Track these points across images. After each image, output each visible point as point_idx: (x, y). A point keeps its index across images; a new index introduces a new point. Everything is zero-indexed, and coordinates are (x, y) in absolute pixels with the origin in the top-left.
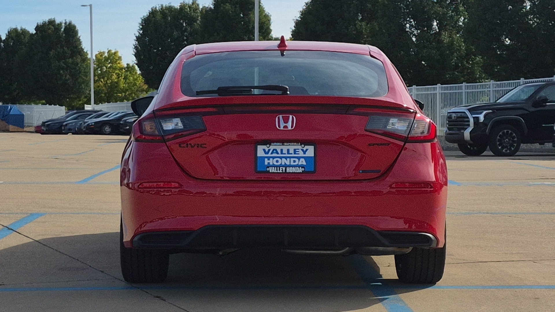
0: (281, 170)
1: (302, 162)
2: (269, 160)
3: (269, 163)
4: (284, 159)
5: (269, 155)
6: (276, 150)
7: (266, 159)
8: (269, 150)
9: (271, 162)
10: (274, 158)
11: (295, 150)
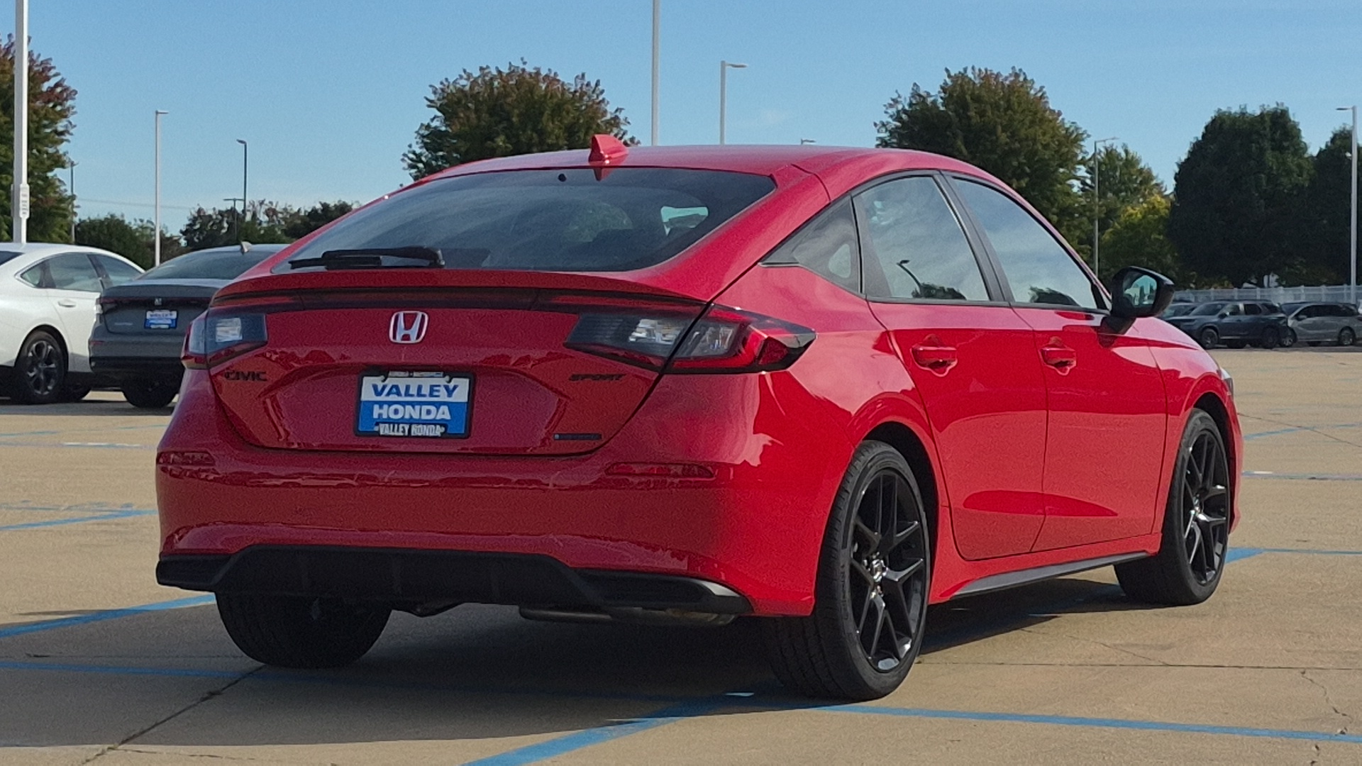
0: (401, 429)
1: (443, 413)
2: (381, 407)
3: (380, 415)
4: (409, 408)
5: (382, 398)
6: (396, 387)
7: (376, 407)
8: (384, 388)
9: (387, 412)
10: (390, 404)
11: (432, 387)
